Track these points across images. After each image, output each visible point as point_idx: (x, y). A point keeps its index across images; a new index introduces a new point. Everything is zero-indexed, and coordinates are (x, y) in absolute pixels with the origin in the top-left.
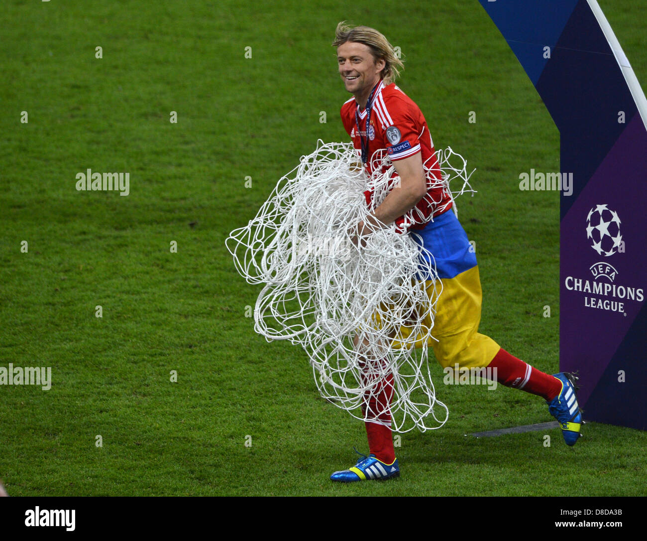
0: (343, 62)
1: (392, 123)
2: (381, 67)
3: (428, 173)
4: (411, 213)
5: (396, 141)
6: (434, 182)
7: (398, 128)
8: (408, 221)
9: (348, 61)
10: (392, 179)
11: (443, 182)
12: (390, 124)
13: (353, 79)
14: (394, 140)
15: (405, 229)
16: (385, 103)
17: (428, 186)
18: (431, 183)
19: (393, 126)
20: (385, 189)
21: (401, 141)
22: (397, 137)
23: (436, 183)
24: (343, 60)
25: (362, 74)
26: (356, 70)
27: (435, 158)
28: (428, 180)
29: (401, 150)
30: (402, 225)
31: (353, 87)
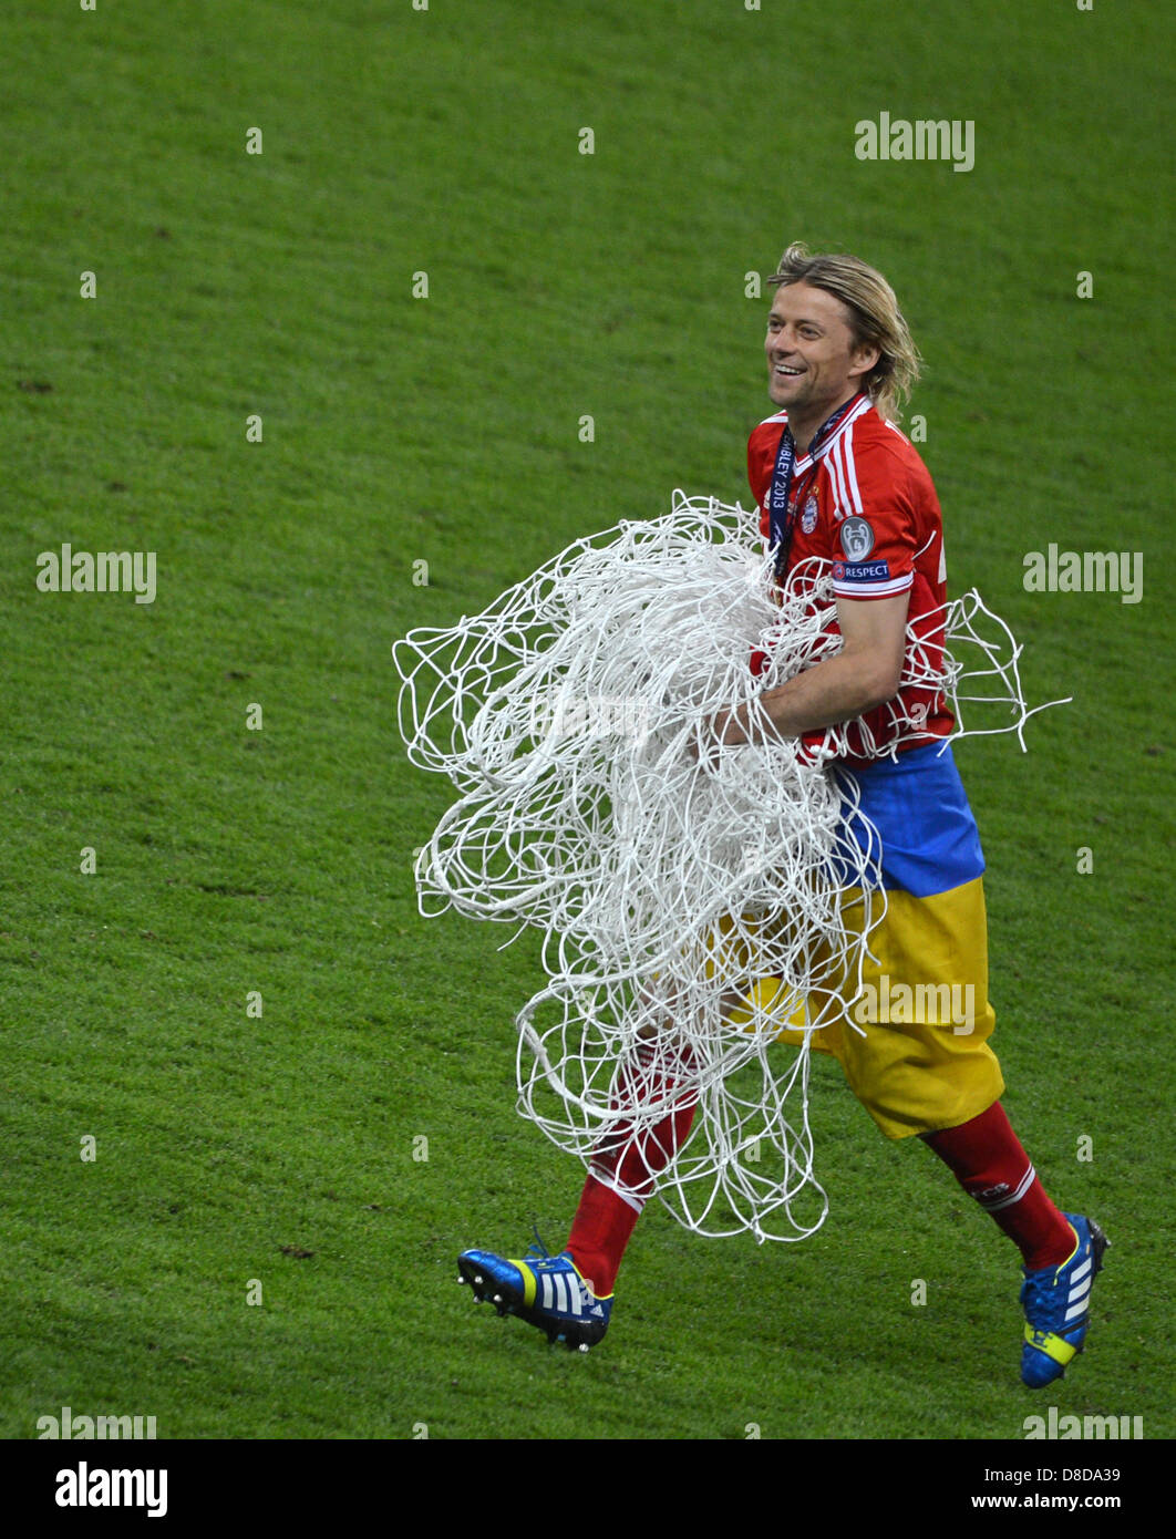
0: (779, 328)
1: (859, 509)
2: (868, 363)
3: (913, 647)
4: (845, 728)
5: (858, 553)
6: (921, 672)
7: (870, 525)
8: (832, 746)
9: (789, 328)
10: (825, 635)
11: (942, 678)
12: (854, 510)
13: (790, 374)
14: (855, 550)
15: (820, 762)
16: (855, 456)
17: (905, 677)
18: (912, 673)
19: (860, 516)
20: (802, 655)
21: (869, 557)
22: (863, 544)
23: (924, 677)
24: (778, 322)
25: (814, 370)
26: (801, 354)
27: (942, 617)
28: (907, 665)
29: (863, 578)
30: (814, 749)
31: (787, 394)
